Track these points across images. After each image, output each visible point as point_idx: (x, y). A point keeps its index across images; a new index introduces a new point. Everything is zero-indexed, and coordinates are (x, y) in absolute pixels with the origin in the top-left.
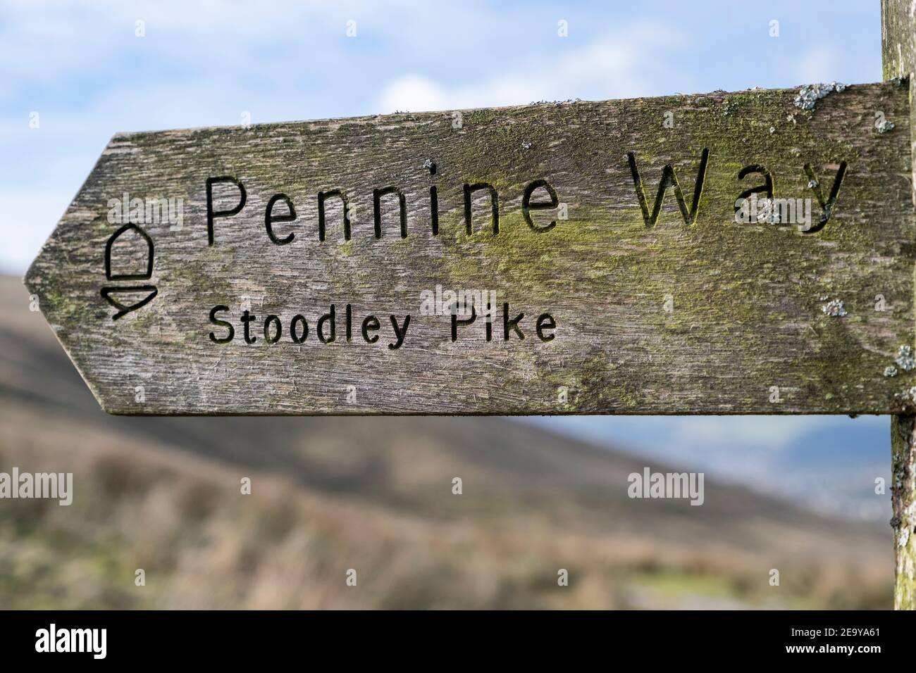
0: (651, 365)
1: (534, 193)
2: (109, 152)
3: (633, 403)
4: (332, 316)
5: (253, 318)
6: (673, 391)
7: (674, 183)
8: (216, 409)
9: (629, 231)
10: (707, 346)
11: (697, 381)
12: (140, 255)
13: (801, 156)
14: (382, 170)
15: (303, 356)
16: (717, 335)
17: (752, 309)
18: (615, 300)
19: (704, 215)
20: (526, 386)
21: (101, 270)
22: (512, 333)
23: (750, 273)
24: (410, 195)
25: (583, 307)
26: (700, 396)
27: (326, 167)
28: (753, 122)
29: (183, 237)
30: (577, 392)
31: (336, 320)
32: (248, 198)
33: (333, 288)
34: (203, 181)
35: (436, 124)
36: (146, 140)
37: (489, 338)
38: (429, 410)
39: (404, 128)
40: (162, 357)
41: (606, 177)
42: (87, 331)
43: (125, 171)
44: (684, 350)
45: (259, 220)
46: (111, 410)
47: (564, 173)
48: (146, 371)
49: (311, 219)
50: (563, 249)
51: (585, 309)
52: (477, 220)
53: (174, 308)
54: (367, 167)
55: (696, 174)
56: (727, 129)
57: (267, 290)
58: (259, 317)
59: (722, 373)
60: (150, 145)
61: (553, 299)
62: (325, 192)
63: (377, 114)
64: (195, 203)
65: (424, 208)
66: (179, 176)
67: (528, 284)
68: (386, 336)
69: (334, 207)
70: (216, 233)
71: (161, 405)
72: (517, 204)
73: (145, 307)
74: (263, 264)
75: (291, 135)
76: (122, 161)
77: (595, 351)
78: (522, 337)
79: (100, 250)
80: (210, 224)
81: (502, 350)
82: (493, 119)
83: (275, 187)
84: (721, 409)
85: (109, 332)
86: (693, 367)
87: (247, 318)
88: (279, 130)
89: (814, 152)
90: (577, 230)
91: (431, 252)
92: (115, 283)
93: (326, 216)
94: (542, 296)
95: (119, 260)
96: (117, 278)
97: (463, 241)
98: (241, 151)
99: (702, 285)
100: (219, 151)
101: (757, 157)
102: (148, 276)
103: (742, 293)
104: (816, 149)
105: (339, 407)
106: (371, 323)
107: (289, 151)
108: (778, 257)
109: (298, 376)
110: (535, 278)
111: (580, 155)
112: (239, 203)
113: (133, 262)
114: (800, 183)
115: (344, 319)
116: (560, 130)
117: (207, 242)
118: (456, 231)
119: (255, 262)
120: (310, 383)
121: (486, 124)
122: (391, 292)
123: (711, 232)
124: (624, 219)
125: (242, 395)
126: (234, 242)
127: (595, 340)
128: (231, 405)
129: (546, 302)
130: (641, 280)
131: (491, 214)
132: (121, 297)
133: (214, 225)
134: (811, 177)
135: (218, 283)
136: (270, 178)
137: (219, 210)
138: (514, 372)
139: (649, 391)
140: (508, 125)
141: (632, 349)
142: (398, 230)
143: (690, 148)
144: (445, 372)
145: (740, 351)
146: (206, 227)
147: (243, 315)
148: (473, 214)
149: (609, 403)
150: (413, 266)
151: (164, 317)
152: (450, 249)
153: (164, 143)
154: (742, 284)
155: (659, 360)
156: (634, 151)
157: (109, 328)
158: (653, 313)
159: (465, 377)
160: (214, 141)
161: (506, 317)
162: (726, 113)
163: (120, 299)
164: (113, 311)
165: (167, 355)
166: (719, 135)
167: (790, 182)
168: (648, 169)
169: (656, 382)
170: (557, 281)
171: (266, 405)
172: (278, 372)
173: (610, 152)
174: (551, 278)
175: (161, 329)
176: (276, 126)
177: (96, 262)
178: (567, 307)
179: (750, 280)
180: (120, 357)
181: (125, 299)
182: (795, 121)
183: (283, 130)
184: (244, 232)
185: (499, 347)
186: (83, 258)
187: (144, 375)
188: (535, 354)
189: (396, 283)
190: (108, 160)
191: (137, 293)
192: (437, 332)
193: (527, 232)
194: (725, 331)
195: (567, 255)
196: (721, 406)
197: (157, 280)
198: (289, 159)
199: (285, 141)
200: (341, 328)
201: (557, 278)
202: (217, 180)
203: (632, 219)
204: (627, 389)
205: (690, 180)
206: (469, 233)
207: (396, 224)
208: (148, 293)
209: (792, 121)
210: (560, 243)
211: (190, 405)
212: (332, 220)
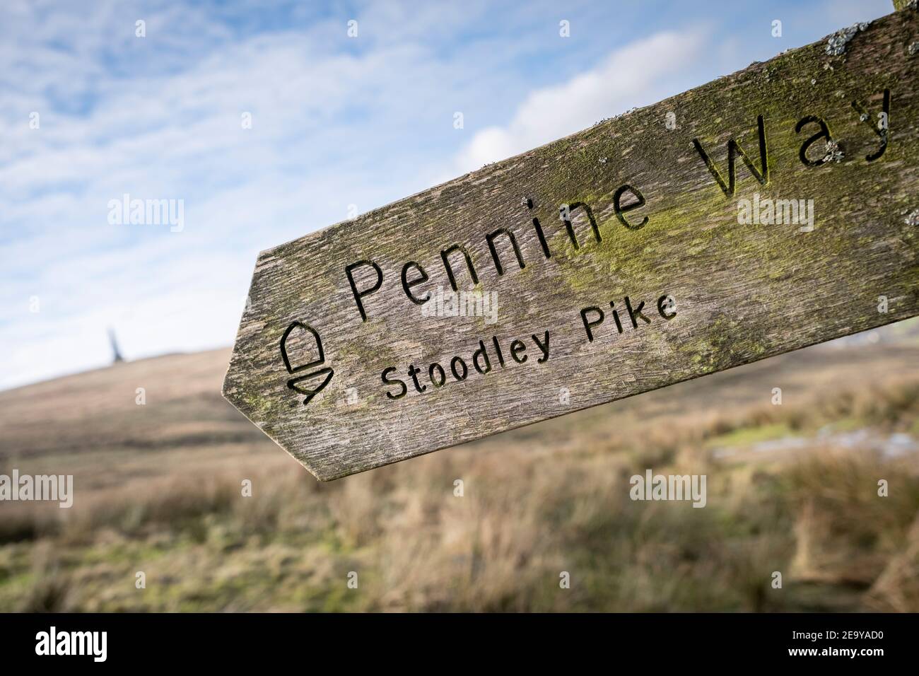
0: (768, 313)
1: (622, 198)
2: (259, 270)
3: (762, 350)
4: (483, 349)
5: (418, 370)
6: (793, 329)
7: (740, 153)
8: (411, 453)
9: (714, 206)
10: (812, 283)
11: (812, 315)
12: (310, 345)
13: (846, 96)
14: (488, 217)
15: (469, 390)
16: (818, 271)
17: (842, 240)
18: (719, 268)
19: (775, 172)
20: (665, 361)
21: (282, 367)
22: (639, 320)
23: (831, 210)
24: (517, 231)
25: (693, 281)
26: (818, 327)
27: (440, 230)
28: (794, 81)
29: (340, 321)
30: (710, 354)
31: (487, 353)
32: (383, 273)
33: (476, 327)
34: (343, 270)
35: (521, 165)
36: (285, 251)
37: (620, 330)
38: (588, 404)
39: (495, 177)
40: (354, 424)
41: (680, 167)
42: (286, 420)
43: (277, 282)
44: (792, 292)
45: (398, 289)
46: (325, 479)
47: (642, 174)
48: (344, 439)
49: (441, 275)
50: (661, 238)
51: (696, 283)
52: (580, 235)
53: (351, 381)
54: (474, 218)
55: (758, 140)
56: (773, 94)
57: (422, 344)
58: (422, 368)
59: (833, 302)
60: (291, 254)
61: (665, 282)
62: (445, 250)
63: (469, 173)
64: (342, 291)
65: (532, 239)
66: (322, 272)
67: (640, 276)
68: (534, 352)
69: (457, 260)
70: (366, 310)
71: (364, 463)
72: (610, 212)
73: (327, 387)
74: (413, 324)
75: (403, 211)
76: (272, 274)
77: (715, 315)
78: (648, 321)
79: (277, 351)
80: (359, 304)
81: (635, 337)
82: (568, 147)
83: (402, 258)
84: (841, 333)
85: (304, 415)
86: (805, 304)
87: (413, 372)
88: (392, 210)
89: (857, 89)
90: (668, 218)
91: (549, 273)
92: (297, 375)
93: (452, 269)
94: (655, 282)
95: (295, 354)
96: (296, 370)
97: (574, 256)
98: (366, 236)
99: (792, 232)
100: (349, 242)
101: (807, 109)
102: (322, 360)
103: (829, 229)
104: (858, 86)
105: (512, 424)
106: (517, 346)
107: (406, 224)
108: (851, 189)
109: (470, 407)
110: (644, 269)
111: (651, 155)
112: (377, 280)
113: (306, 353)
114: (852, 119)
115: (494, 350)
116: (627, 139)
117: (361, 320)
118: (565, 250)
119: (405, 324)
120: (481, 410)
121: (563, 153)
122: (526, 316)
123: (786, 185)
124: (706, 197)
125: (429, 436)
126: (383, 313)
127: (712, 306)
128: (423, 447)
129: (660, 286)
130: (736, 244)
131: (591, 227)
132: (305, 384)
133: (363, 304)
134: (860, 111)
135: (381, 350)
136: (397, 252)
137: (363, 291)
138: (651, 352)
139: (774, 335)
140: (582, 148)
141: (746, 305)
142: (516, 263)
143: (746, 119)
144: (592, 369)
145: (843, 278)
146: (356, 307)
147: (409, 370)
148: (576, 231)
149: (740, 355)
150: (538, 289)
151: (345, 391)
152: (564, 266)
153: (301, 249)
154: (826, 222)
155: (773, 307)
156: (697, 137)
157: (303, 412)
158: (756, 269)
159: (610, 369)
160: (342, 235)
161: (629, 308)
162: (768, 80)
163: (305, 386)
164: (302, 397)
165: (356, 421)
166: (768, 100)
167: (844, 122)
168: (714, 149)
169: (776, 326)
170: (664, 266)
171: (450, 439)
172: (452, 409)
173: (677, 144)
174: (659, 265)
175: (346, 401)
176: (388, 208)
177: (277, 361)
178: (679, 286)
179: (833, 216)
180: (319, 433)
181: (308, 385)
182: (832, 68)
183: (395, 209)
184: (389, 302)
185: (632, 335)
186: (265, 362)
187: (343, 442)
188: (664, 332)
189: (528, 308)
190: (261, 276)
191: (317, 377)
192: (575, 338)
193: (626, 232)
194: (824, 266)
195: (666, 242)
196: (840, 330)
197: (330, 361)
198: (407, 231)
199: (400, 218)
200: (493, 358)
201: (663, 263)
202: (353, 266)
203: (713, 195)
204: (753, 339)
205: (754, 146)
206: (577, 248)
207: (513, 258)
208: (327, 375)
209: (829, 69)
210: (657, 233)
211: (389, 456)
212: (458, 271)
